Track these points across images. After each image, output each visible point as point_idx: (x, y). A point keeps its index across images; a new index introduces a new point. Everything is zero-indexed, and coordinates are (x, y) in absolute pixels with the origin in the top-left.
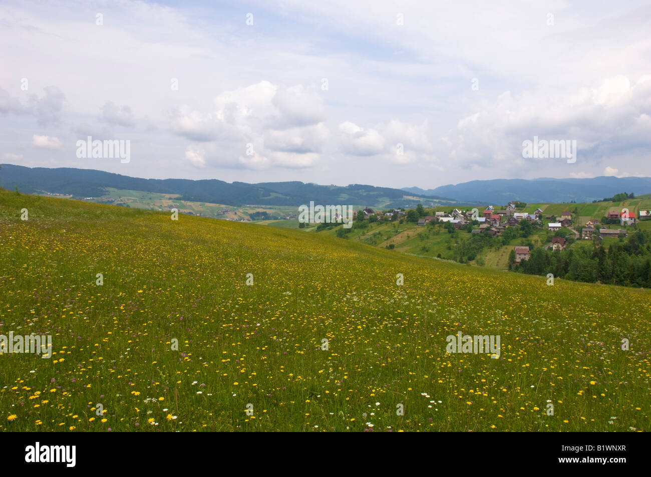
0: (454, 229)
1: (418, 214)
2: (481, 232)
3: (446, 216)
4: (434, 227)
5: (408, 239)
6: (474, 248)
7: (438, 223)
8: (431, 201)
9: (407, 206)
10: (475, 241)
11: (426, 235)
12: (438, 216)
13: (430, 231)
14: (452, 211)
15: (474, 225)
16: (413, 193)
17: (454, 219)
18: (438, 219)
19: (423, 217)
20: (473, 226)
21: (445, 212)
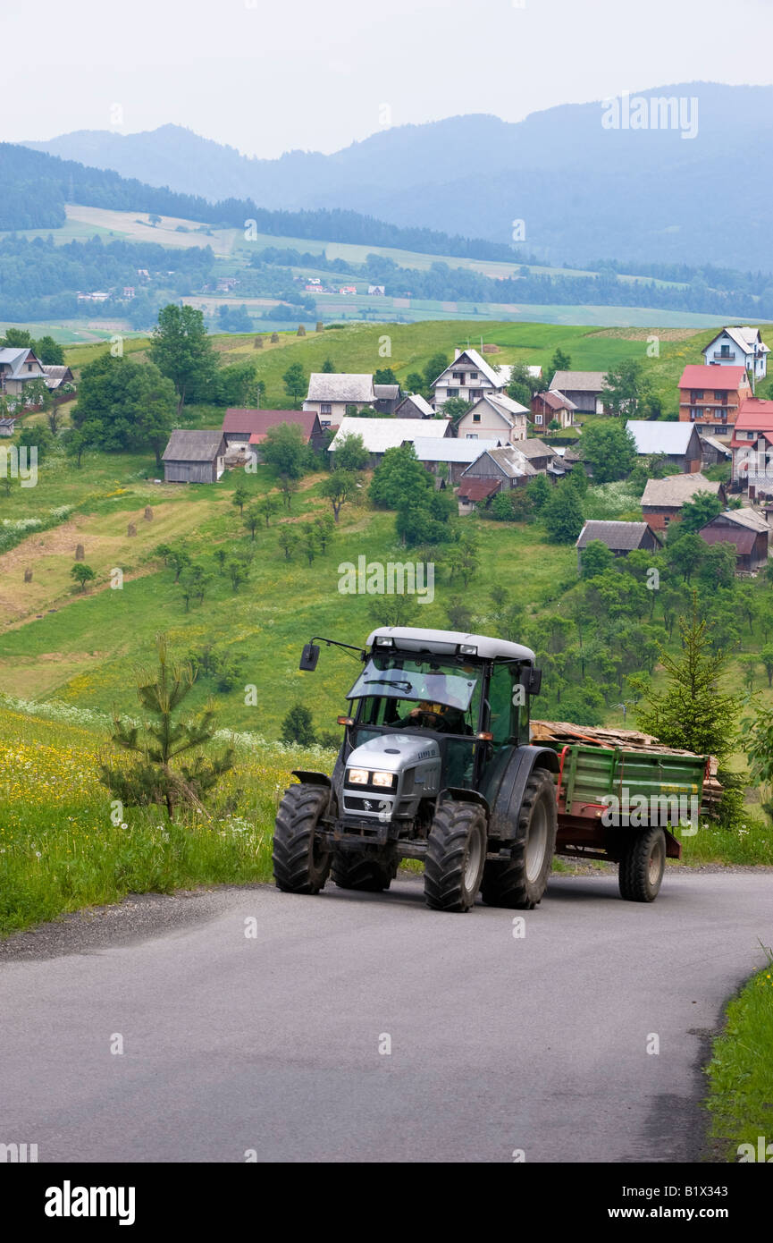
0: (441, 511)
1: (167, 383)
2: (649, 539)
3: (384, 408)
4: (287, 493)
5: (78, 591)
6: (583, 663)
7: (326, 461)
8: (308, 261)
9: (100, 296)
10: (597, 608)
11: (221, 556)
12: (327, 405)
13: (253, 525)
14: (437, 368)
15: (602, 480)
16: (155, 181)
17: (452, 432)
18: (322, 433)
19: (205, 413)
20: (599, 492)
21: (383, 377)
